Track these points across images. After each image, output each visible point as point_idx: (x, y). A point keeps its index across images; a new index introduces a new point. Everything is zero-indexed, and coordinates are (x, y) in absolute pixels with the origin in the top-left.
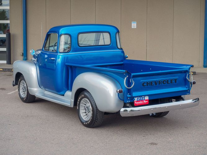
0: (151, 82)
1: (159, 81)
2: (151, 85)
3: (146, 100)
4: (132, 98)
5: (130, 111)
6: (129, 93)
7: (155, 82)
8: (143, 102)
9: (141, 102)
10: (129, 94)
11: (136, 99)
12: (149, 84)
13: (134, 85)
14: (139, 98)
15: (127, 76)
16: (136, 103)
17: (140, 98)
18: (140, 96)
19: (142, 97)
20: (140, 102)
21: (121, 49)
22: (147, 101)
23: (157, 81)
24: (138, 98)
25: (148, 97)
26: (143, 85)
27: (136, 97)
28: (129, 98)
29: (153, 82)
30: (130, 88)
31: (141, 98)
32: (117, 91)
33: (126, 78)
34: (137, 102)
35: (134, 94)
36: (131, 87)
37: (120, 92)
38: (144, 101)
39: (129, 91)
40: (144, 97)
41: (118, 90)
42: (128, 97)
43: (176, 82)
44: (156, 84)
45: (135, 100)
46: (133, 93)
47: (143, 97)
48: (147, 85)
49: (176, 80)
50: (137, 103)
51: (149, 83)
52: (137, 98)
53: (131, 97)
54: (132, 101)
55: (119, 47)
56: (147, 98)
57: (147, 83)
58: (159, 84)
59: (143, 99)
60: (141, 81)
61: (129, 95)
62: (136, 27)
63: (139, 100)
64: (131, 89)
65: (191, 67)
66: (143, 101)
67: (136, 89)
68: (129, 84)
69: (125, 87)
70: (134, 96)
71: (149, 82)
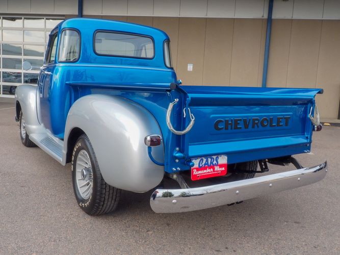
0: (236, 121)
1: (254, 120)
2: (236, 128)
3: (221, 166)
4: (187, 160)
5: (180, 196)
6: (178, 145)
7: (245, 121)
8: (214, 171)
9: (208, 170)
10: (177, 149)
11: (196, 163)
12: (230, 126)
13: (193, 127)
14: (205, 160)
15: (177, 100)
16: (195, 173)
17: (207, 161)
18: (207, 156)
19: (211, 158)
20: (205, 171)
21: (172, 68)
22: (223, 169)
23: (250, 120)
24: (202, 160)
25: (226, 157)
26: (216, 127)
27: (196, 157)
28: (177, 161)
29: (240, 120)
30: (183, 132)
31: (209, 160)
32: (146, 139)
33: (171, 106)
34: (198, 169)
35: (193, 150)
36: (184, 129)
37: (154, 142)
38: (217, 168)
39: (179, 141)
40: (217, 157)
41: (149, 138)
42: (176, 158)
43: (287, 124)
44: (246, 126)
45: (193, 165)
46: (190, 147)
47: (215, 157)
48: (226, 129)
49: (287, 119)
50: (200, 172)
51: (231, 124)
52: (199, 160)
53: (184, 158)
54: (187, 168)
55: (168, 65)
56: (223, 160)
57: (227, 122)
58: (253, 127)
59: (215, 162)
60: (212, 116)
61: (180, 151)
62: (192, 70)
63: (205, 164)
64: (184, 135)
65: (318, 93)
66: (212, 167)
67: (199, 136)
68: (179, 122)
69: (169, 131)
70: (190, 154)
71: (232, 121)
